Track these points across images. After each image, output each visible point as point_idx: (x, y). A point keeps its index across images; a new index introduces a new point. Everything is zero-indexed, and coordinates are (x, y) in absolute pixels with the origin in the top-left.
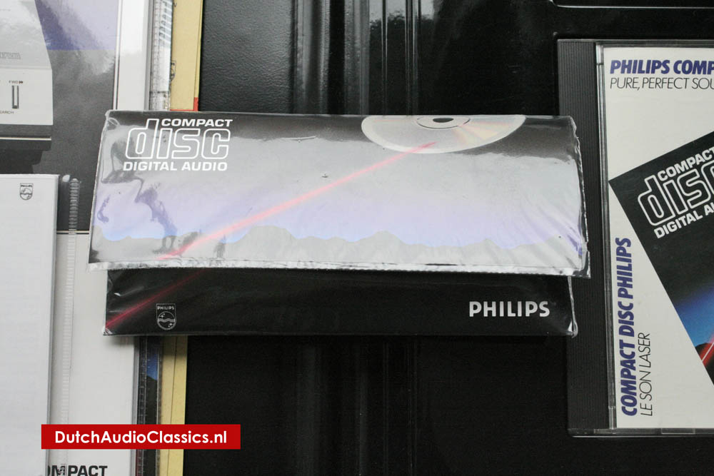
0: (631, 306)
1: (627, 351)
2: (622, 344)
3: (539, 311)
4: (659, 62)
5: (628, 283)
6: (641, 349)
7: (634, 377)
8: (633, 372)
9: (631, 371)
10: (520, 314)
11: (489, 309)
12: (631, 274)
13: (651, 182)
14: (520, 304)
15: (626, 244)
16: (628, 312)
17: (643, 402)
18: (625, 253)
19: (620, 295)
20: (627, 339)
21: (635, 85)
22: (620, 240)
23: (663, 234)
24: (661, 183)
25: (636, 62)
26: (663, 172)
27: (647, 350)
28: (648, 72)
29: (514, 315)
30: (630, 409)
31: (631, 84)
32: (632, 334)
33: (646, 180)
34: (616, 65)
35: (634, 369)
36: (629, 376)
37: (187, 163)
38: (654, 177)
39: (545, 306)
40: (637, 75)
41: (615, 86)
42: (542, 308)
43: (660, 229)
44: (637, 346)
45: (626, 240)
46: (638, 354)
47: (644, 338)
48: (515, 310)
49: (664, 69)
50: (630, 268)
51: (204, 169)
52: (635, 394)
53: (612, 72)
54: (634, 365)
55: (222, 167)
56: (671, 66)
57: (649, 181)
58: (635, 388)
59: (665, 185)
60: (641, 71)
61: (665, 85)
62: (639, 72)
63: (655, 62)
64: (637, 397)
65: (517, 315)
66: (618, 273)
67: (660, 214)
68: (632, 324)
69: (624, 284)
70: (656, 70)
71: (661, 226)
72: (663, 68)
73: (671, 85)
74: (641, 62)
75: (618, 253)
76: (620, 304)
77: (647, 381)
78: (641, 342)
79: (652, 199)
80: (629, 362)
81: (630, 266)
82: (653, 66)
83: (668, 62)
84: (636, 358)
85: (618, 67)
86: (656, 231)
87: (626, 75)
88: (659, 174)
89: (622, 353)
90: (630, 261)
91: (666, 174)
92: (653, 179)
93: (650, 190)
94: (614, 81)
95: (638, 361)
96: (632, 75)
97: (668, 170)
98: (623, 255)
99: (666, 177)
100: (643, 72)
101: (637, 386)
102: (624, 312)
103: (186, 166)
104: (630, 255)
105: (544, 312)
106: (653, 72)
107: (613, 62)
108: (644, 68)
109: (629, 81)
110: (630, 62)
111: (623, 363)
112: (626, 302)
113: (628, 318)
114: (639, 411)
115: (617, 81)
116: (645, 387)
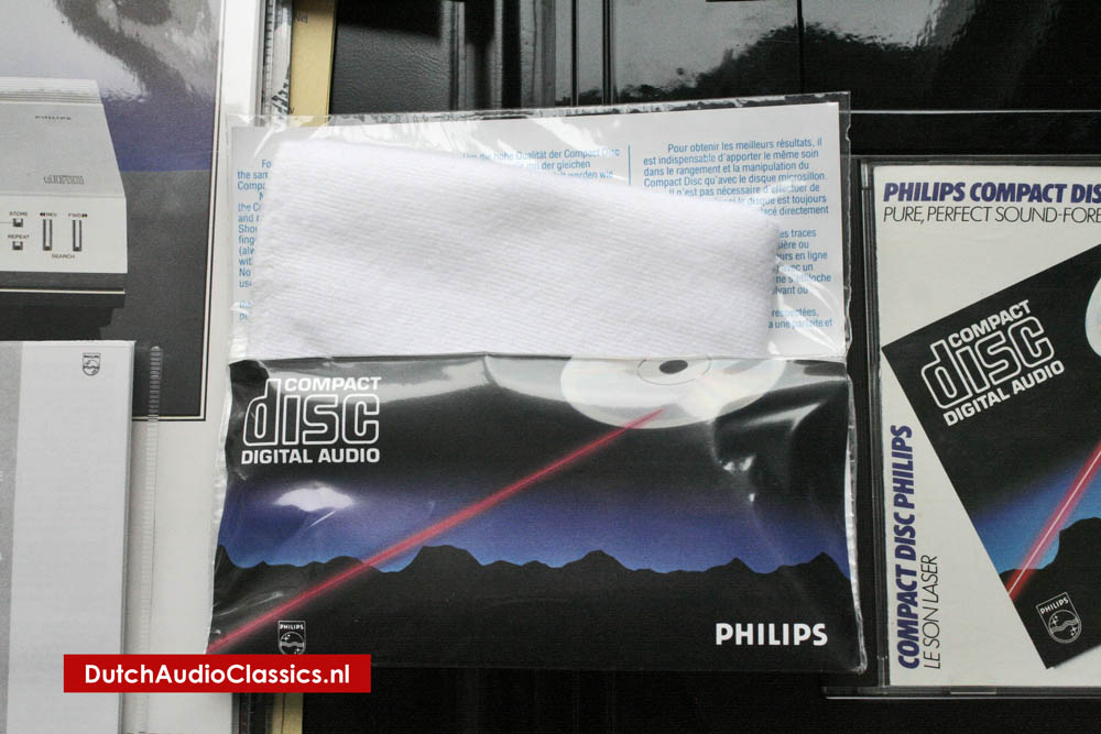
0: (912, 518)
1: (907, 580)
2: (900, 571)
3: (813, 637)
4: (950, 185)
5: (907, 486)
6: (926, 577)
7: (916, 616)
8: (914, 610)
9: (912, 607)
10: (786, 642)
11: (743, 634)
12: (911, 475)
13: (940, 349)
14: (786, 627)
15: (905, 434)
16: (906, 528)
17: (928, 650)
18: (903, 447)
19: (897, 504)
20: (906, 564)
21: (918, 217)
22: (897, 429)
23: (956, 421)
24: (953, 350)
25: (919, 185)
26: (956, 335)
27: (933, 579)
28: (935, 199)
29: (778, 643)
30: (909, 659)
31: (912, 216)
32: (912, 557)
33: (932, 347)
34: (892, 189)
35: (915, 604)
36: (909, 614)
37: (324, 451)
38: (943, 342)
39: (821, 630)
40: (920, 203)
41: (890, 218)
42: (817, 633)
43: (952, 413)
44: (919, 573)
45: (905, 429)
46: (920, 584)
47: (930, 562)
48: (779, 636)
49: (957, 195)
50: (910, 466)
51: (349, 460)
52: (917, 639)
53: (886, 198)
54: (916, 599)
55: (373, 455)
56: (967, 190)
57: (936, 347)
58: (916, 631)
59: (958, 353)
60: (926, 198)
61: (959, 217)
62: (923, 200)
63: (944, 185)
64: (920, 643)
65: (782, 642)
66: (895, 473)
67: (951, 392)
68: (913, 542)
69: (903, 489)
70: (947, 197)
71: (953, 409)
72: (955, 194)
73: (967, 217)
74: (926, 185)
75: (894, 447)
76: (896, 516)
77: (932, 622)
78: (925, 567)
79: (941, 372)
80: (908, 596)
81: (910, 463)
82: (942, 190)
83: (963, 185)
84: (918, 589)
85: (894, 193)
86: (946, 416)
87: (905, 203)
88: (950, 338)
89: (899, 583)
90: (910, 457)
91: (960, 338)
92: (941, 345)
93: (938, 360)
94: (889, 211)
95: (922, 595)
96: (913, 204)
97: (962, 333)
98: (901, 449)
99: (960, 343)
100: (929, 199)
101: (919, 628)
102: (902, 526)
103: (324, 456)
104: (910, 449)
105: (819, 639)
106: (942, 199)
107: (888, 186)
108: (930, 194)
109: (910, 211)
110: (911, 185)
111: (900, 597)
112: (905, 513)
113: (907, 536)
114: (923, 662)
115: (894, 211)
116: (931, 630)
